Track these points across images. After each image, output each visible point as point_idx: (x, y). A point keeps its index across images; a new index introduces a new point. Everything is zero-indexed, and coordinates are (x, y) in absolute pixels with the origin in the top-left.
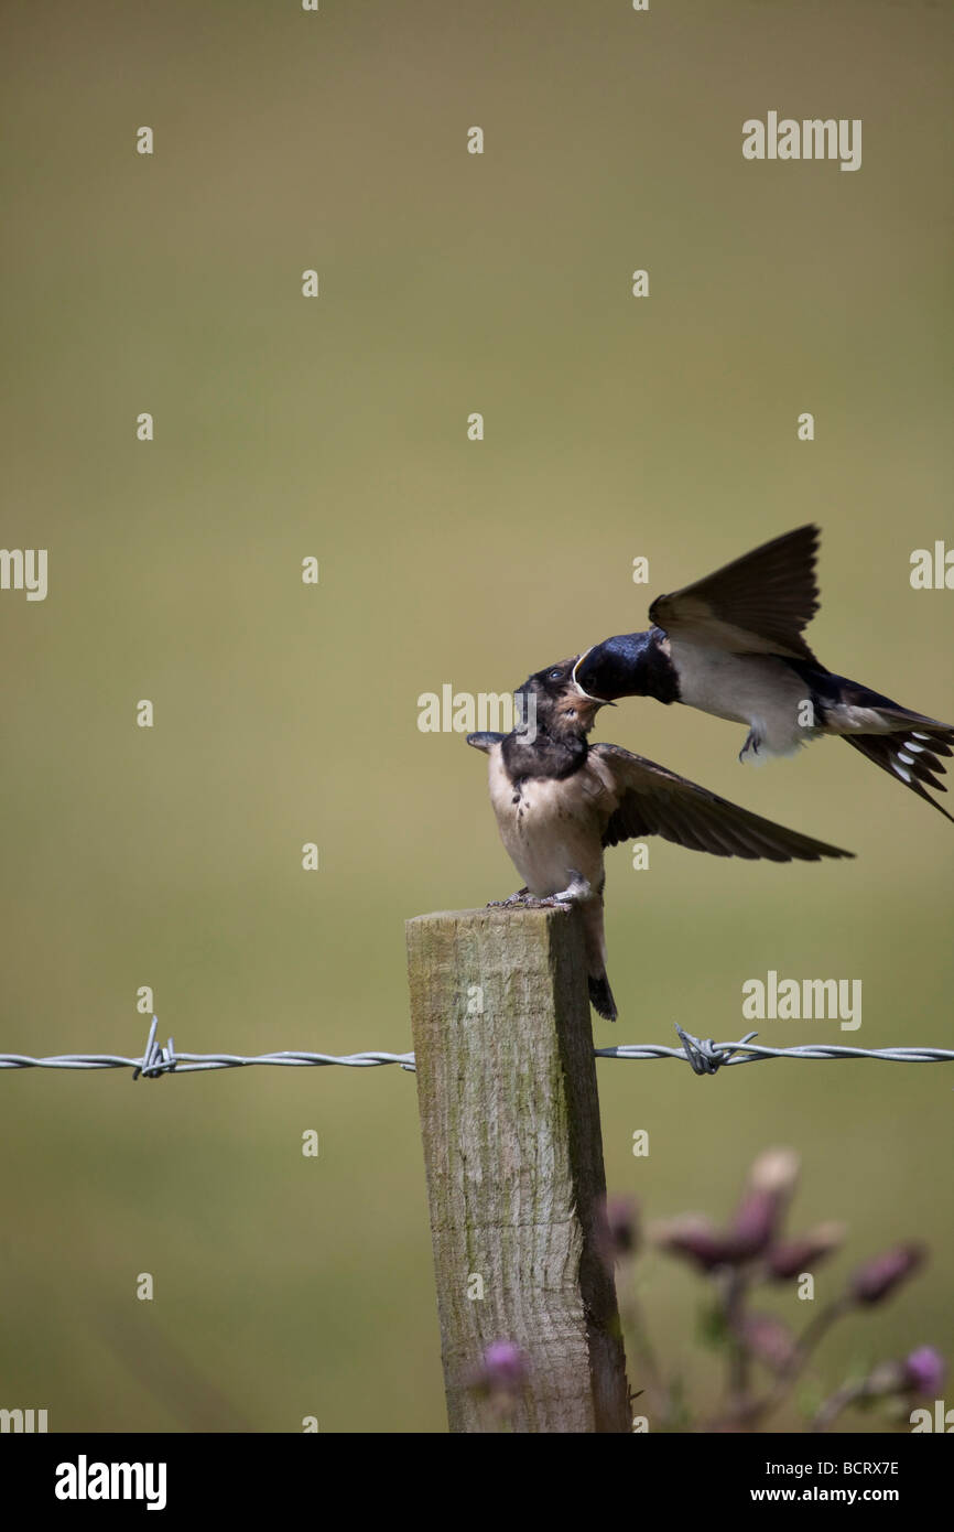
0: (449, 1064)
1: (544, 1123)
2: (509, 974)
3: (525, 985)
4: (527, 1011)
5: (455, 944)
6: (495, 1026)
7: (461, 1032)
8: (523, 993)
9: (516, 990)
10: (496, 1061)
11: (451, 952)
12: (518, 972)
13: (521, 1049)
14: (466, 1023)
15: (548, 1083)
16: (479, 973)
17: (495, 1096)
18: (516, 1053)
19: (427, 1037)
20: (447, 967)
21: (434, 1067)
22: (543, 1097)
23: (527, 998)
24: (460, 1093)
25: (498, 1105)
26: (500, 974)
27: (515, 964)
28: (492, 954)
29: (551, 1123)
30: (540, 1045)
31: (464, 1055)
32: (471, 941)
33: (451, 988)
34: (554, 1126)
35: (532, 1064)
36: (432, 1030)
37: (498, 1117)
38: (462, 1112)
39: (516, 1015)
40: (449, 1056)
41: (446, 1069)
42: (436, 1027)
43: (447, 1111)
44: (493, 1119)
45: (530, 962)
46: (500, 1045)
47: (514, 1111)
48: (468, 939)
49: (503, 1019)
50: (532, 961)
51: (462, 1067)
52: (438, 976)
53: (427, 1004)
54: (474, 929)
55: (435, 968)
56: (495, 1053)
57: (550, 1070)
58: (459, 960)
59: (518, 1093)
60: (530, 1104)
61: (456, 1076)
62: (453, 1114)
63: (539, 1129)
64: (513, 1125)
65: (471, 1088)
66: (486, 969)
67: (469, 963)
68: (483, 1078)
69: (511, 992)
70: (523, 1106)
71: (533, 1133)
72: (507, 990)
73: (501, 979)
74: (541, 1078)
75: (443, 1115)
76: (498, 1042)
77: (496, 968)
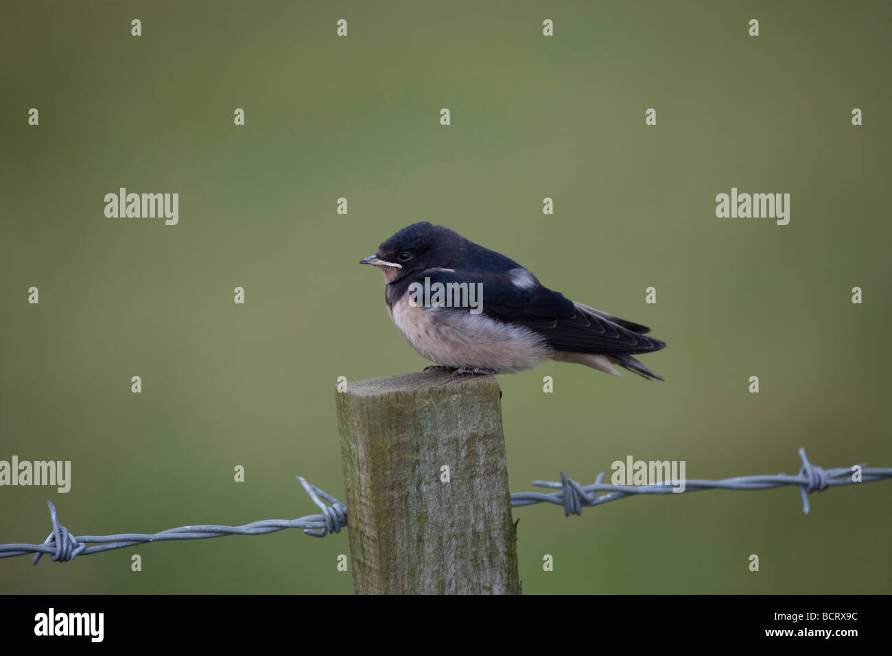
0: (409, 528)
1: (499, 576)
2: (465, 438)
3: (481, 448)
4: (482, 472)
5: (414, 414)
6: (452, 490)
7: (420, 496)
8: (478, 456)
9: (472, 454)
10: (454, 521)
11: (410, 423)
12: (473, 437)
13: (477, 509)
14: (424, 488)
15: (502, 539)
16: (436, 440)
17: (452, 555)
18: (471, 512)
19: (388, 504)
20: (406, 437)
21: (394, 532)
22: (497, 552)
23: (482, 460)
24: (420, 553)
25: (455, 562)
26: (457, 440)
27: (471, 429)
28: (450, 422)
29: (505, 575)
30: (495, 503)
31: (422, 518)
32: (429, 411)
33: (410, 457)
34: (508, 578)
35: (488, 522)
36: (392, 497)
37: (455, 574)
38: (421, 572)
39: (471, 477)
40: (408, 521)
41: (406, 532)
42: (396, 494)
43: (406, 572)
44: (450, 576)
45: (485, 427)
46: (457, 506)
47: (470, 568)
48: (426, 410)
49: (460, 481)
50: (487, 425)
51: (422, 529)
52: (399, 446)
53: (388, 472)
54: (431, 399)
55: (394, 438)
56: (452, 514)
57: (504, 526)
58: (419, 430)
59: (474, 549)
60: (485, 559)
61: (416, 539)
62: (412, 574)
63: (494, 582)
64: (469, 580)
65: (429, 549)
66: (444, 436)
67: (427, 432)
68: (441, 538)
69: (467, 456)
70: (479, 562)
71: (488, 585)
72: (463, 454)
73: (458, 444)
74: (495, 534)
75: (404, 575)
76: (454, 504)
77: (453, 434)
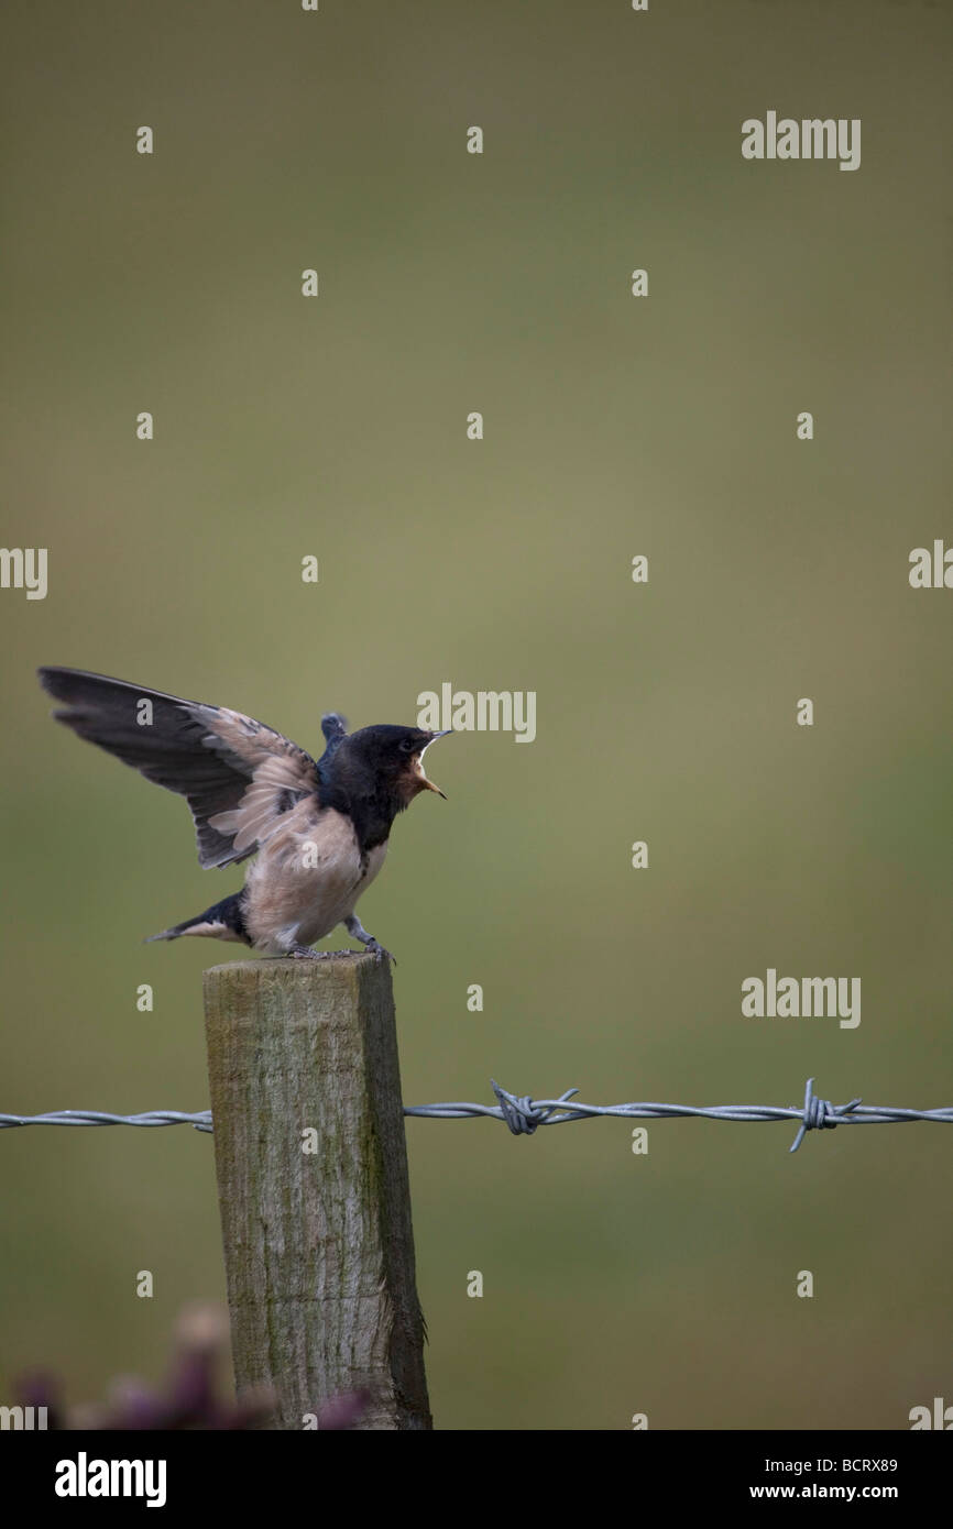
0: (250, 1127)
1: (353, 1189)
2: (315, 1028)
3: (332, 1041)
4: (335, 1068)
5: (257, 996)
6: (300, 1086)
7: (262, 1091)
8: (330, 1049)
9: (322, 1046)
10: (301, 1123)
11: (252, 1006)
12: (325, 1027)
13: (328, 1110)
14: (268, 1082)
15: (357, 1147)
16: (282, 1027)
17: (299, 1161)
18: (322, 1113)
19: (226, 1097)
20: (248, 1021)
21: (233, 1130)
22: (350, 1162)
23: (335, 1055)
24: (262, 1156)
25: (302, 1169)
26: (305, 1029)
27: (322, 1018)
28: (298, 1008)
29: (360, 1189)
30: (349, 1105)
31: (265, 1116)
32: (275, 994)
33: (252, 1044)
34: (363, 1192)
35: (340, 1126)
36: (231, 1089)
37: (302, 1183)
38: (263, 1177)
39: (322, 1073)
40: (249, 1118)
41: (246, 1131)
42: (235, 1086)
43: (246, 1176)
44: (297, 1185)
45: (339, 1016)
46: (305, 1105)
47: (320, 1176)
48: (271, 992)
49: (309, 1077)
50: (341, 1015)
51: (265, 1129)
52: (238, 1031)
53: (226, 1061)
54: (278, 980)
55: (234, 1022)
56: (300, 1113)
57: (359, 1133)
58: (262, 1015)
59: (324, 1156)
60: (337, 1168)
61: (257, 1139)
62: (254, 1180)
63: (347, 1195)
64: (319, 1192)
65: (273, 1152)
66: (291, 1024)
67: (272, 1017)
68: (286, 1140)
69: (317, 1049)
70: (330, 1171)
71: (341, 1199)
72: (313, 1046)
73: (306, 1034)
74: (349, 1141)
75: (243, 1181)
76: (302, 1102)
77: (301, 1023)
